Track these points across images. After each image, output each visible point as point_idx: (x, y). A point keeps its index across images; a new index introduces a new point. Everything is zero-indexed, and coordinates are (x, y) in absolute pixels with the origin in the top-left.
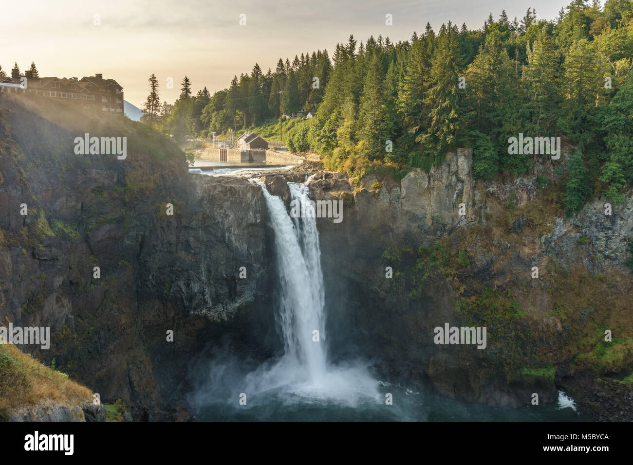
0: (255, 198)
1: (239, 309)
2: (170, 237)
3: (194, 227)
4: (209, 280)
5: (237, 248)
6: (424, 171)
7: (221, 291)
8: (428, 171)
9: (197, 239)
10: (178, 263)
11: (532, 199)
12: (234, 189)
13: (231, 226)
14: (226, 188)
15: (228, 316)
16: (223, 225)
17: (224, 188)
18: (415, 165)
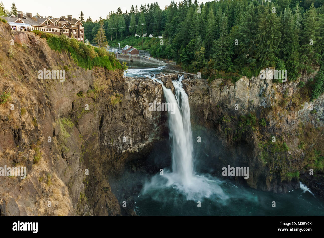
0: (159, 91)
1: (145, 146)
2: (116, 115)
3: (128, 108)
4: (132, 134)
5: (148, 118)
6: (248, 78)
7: (137, 139)
8: (250, 78)
9: (129, 115)
10: (119, 128)
11: (295, 92)
12: (149, 87)
13: (146, 107)
14: (144, 85)
15: (139, 150)
16: (143, 106)
17: (143, 86)
18: (244, 75)
